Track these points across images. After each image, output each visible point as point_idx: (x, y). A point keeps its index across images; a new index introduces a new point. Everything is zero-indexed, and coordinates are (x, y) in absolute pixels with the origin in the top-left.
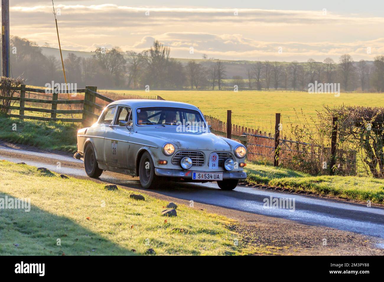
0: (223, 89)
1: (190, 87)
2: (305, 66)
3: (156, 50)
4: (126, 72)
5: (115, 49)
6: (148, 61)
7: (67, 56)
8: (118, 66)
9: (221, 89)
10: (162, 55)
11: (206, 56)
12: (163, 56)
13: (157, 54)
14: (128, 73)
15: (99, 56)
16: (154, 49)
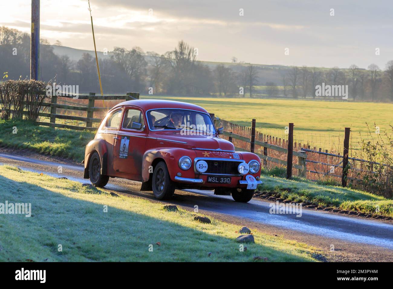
0: (255, 96)
1: (218, 94)
2: (347, 72)
3: (181, 51)
4: (147, 75)
5: (136, 49)
6: (172, 64)
7: (82, 56)
8: (138, 69)
9: (253, 96)
10: (187, 57)
11: (235, 60)
12: (189, 59)
13: (182, 56)
14: (149, 77)
15: (117, 57)
16: (179, 50)
